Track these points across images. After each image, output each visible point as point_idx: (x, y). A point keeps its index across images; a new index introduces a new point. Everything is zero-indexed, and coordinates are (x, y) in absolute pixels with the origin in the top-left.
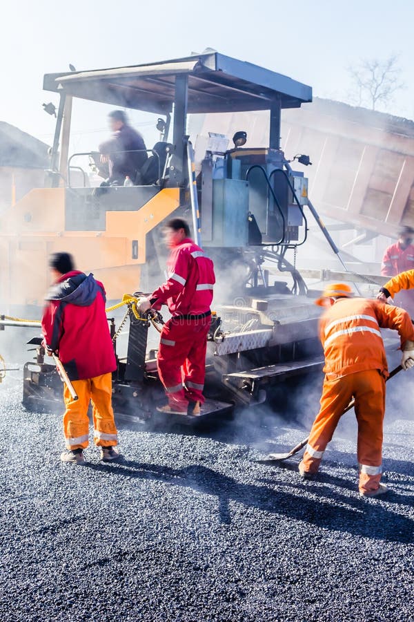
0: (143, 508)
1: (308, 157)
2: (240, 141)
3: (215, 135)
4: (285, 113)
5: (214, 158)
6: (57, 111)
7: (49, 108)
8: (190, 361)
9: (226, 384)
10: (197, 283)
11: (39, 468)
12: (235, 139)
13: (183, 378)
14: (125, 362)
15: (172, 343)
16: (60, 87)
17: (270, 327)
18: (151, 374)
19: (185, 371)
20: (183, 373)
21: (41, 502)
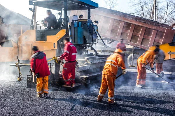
0: (54, 110)
1: (98, 21)
2: (81, 17)
3: (75, 16)
4: (92, 10)
5: (75, 22)
6: (33, 10)
7: (31, 9)
8: (71, 73)
9: (80, 79)
10: (72, 53)
11: (27, 101)
12: (80, 17)
13: (69, 78)
14: (54, 74)
15: (66, 69)
16: (34, 4)
17: (90, 64)
18: (61, 77)
19: (70, 76)
20: (69, 76)
21: (28, 109)
